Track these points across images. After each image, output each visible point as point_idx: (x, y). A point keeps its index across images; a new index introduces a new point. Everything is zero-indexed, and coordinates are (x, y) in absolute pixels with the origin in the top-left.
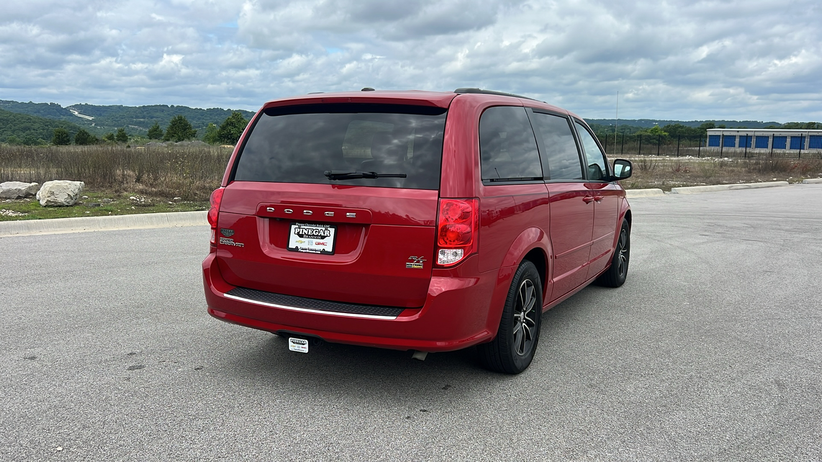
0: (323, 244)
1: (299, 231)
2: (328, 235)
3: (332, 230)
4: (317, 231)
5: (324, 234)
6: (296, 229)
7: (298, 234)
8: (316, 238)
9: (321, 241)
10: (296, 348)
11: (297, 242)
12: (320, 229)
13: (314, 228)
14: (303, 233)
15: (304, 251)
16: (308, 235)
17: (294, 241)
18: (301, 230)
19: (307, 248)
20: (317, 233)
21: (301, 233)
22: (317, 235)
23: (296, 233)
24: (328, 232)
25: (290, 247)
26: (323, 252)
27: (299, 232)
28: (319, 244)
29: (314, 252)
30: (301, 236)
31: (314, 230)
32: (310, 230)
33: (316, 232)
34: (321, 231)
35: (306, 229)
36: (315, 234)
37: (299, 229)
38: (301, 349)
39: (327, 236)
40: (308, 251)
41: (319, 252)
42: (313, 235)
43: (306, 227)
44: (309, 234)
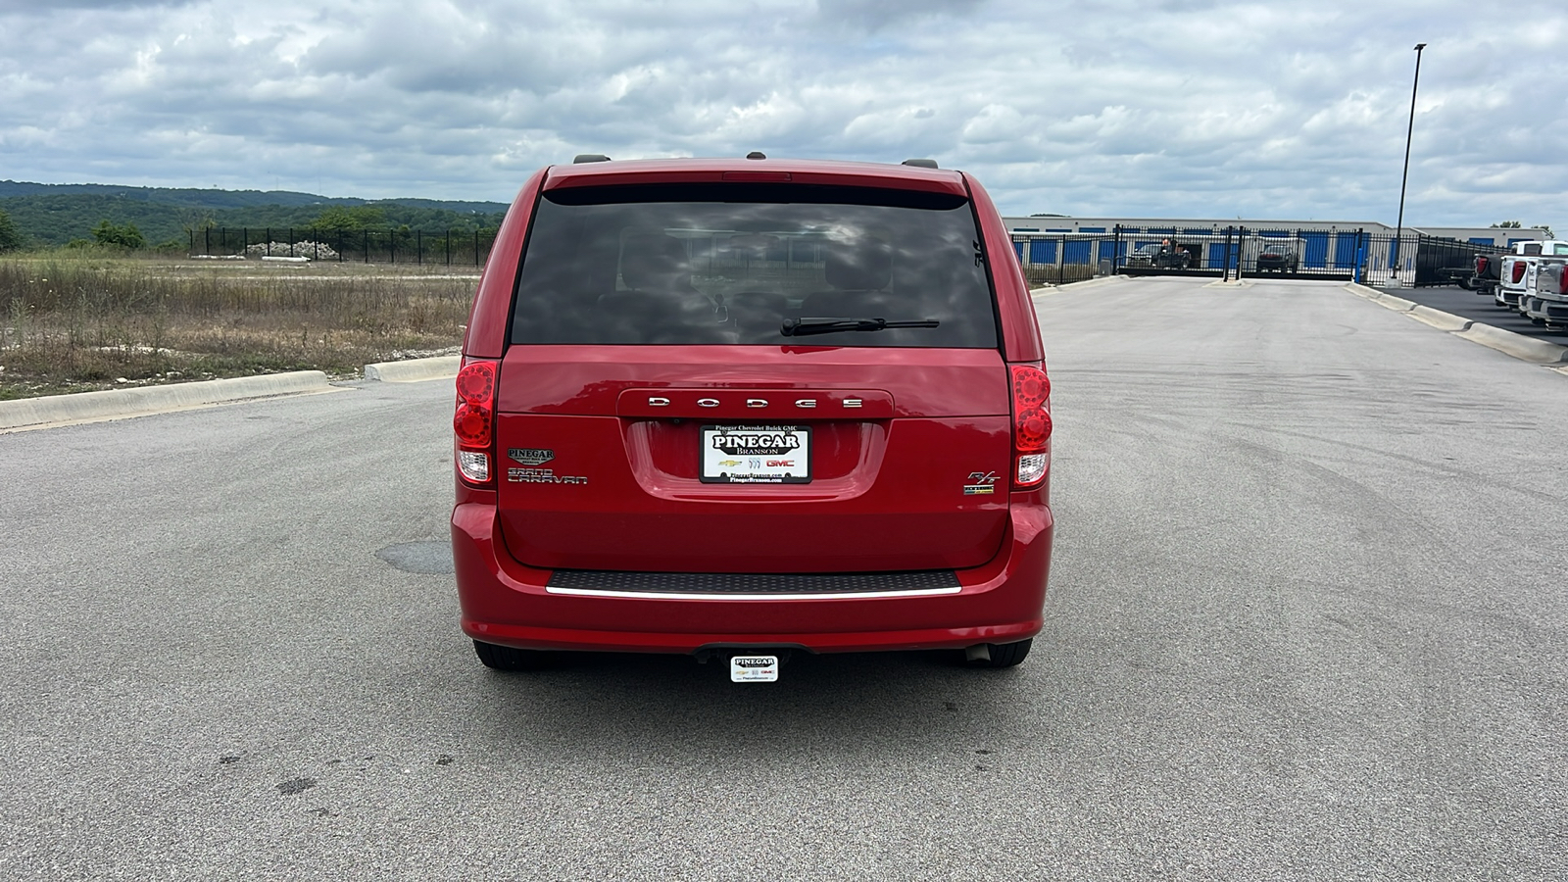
0: (785, 464)
1: (724, 440)
2: (795, 445)
3: (803, 436)
4: (769, 438)
5: (785, 443)
6: (717, 439)
7: (723, 447)
8: (768, 453)
9: (780, 458)
10: (750, 675)
11: (721, 463)
12: (773, 434)
13: (760, 434)
14: (736, 445)
15: (743, 481)
16: (746, 448)
17: (715, 463)
18: (729, 439)
19: (748, 473)
20: (769, 444)
21: (729, 445)
22: (770, 447)
23: (718, 445)
24: (794, 439)
25: (706, 475)
26: (788, 480)
27: (726, 443)
28: (775, 464)
29: (768, 481)
30: (731, 451)
31: (759, 438)
32: (750, 439)
33: (765, 441)
34: (777, 438)
35: (740, 438)
36: (762, 445)
37: (723, 438)
38: (760, 675)
39: (792, 447)
40: (751, 480)
41: (780, 481)
42: (760, 447)
43: (740, 433)
44: (750, 445)
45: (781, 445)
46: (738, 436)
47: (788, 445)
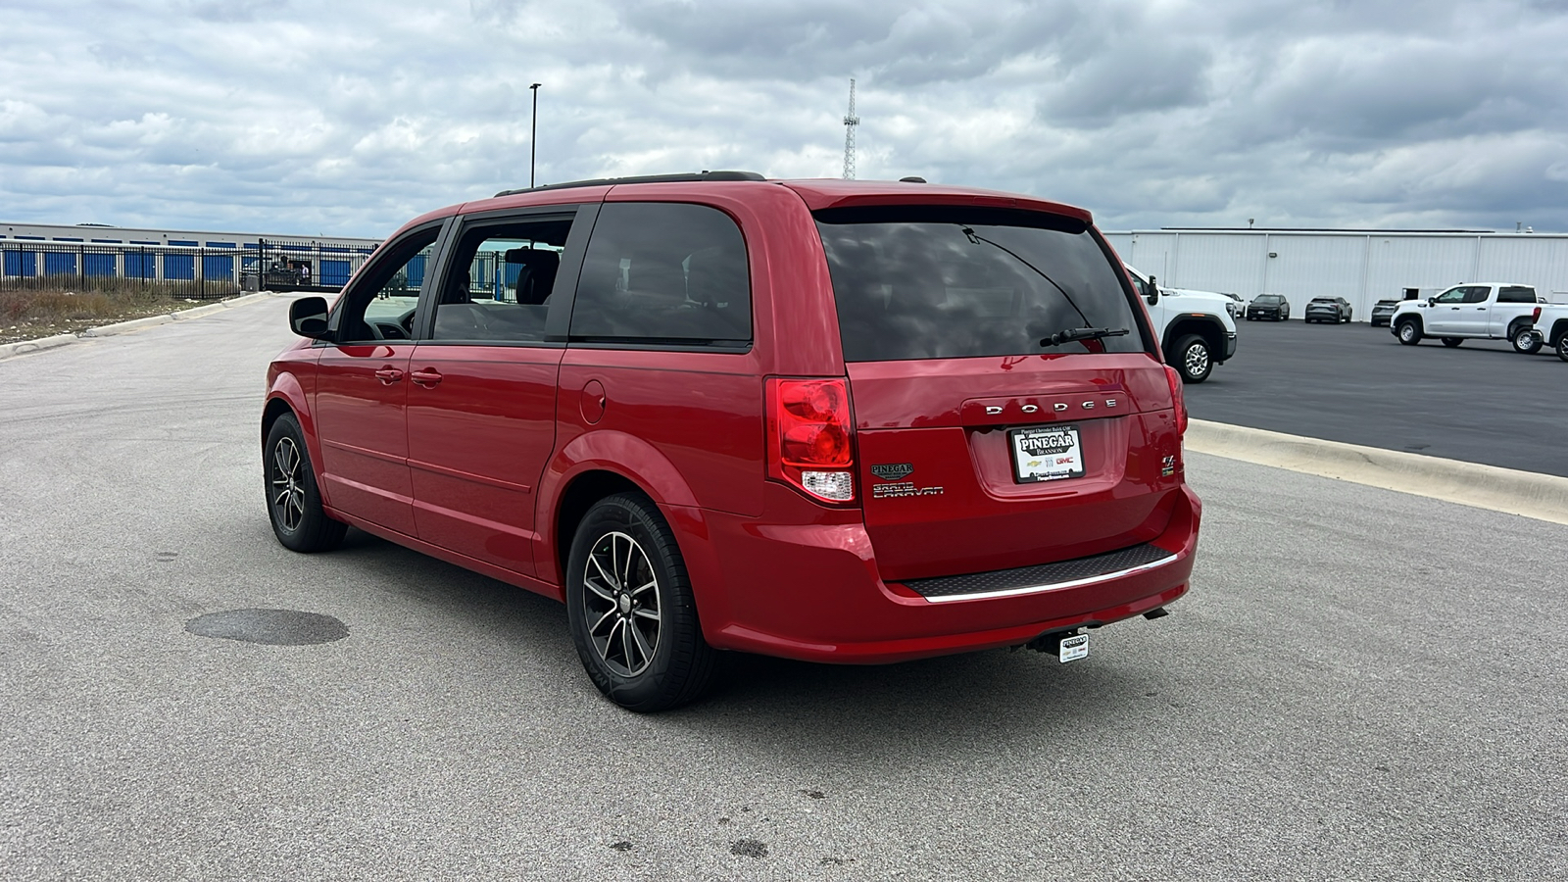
0: (1068, 461)
1: (1027, 444)
2: (1071, 443)
3: (1074, 434)
4: (1054, 439)
5: (1065, 442)
6: (1024, 442)
7: (1028, 450)
8: (1057, 452)
9: (1064, 456)
10: (1072, 655)
11: (1029, 464)
12: (1057, 434)
13: (1049, 435)
14: (1036, 447)
15: (1046, 479)
16: (1042, 449)
17: (1026, 466)
18: (1031, 441)
19: (1047, 472)
20: (1055, 443)
21: (1032, 448)
22: (1057, 447)
23: (1025, 448)
24: (1070, 437)
25: (1022, 476)
26: (1073, 475)
27: (1029, 446)
28: (1061, 461)
29: (1060, 477)
30: (1033, 453)
31: (1049, 439)
32: (1043, 440)
33: (1053, 441)
34: (1060, 438)
35: (1037, 440)
36: (1052, 445)
37: (1027, 442)
38: (1078, 653)
39: (1070, 446)
40: (1051, 478)
41: (1067, 476)
42: (1050, 447)
43: (1037, 436)
44: (1045, 446)
45: (1063, 444)
46: (1038, 438)
47: (1067, 444)
